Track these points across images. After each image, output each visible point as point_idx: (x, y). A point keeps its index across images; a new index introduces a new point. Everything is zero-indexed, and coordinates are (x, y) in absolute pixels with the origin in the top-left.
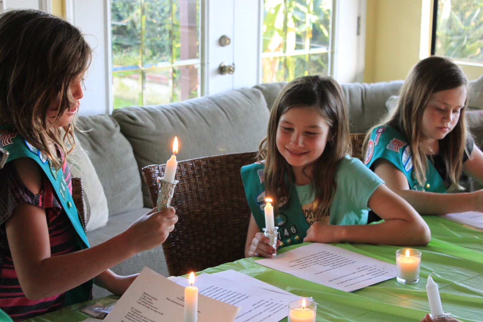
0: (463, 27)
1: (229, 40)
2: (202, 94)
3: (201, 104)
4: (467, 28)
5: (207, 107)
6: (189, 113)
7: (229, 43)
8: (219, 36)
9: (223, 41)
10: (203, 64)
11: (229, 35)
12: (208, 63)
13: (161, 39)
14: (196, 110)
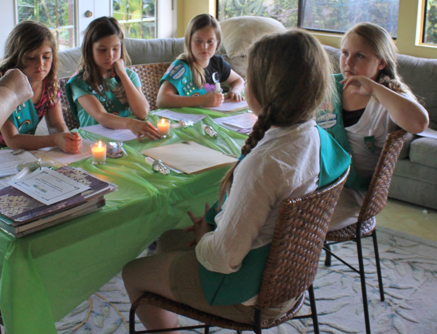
0: (241, 5)
1: (91, 13)
2: (76, 45)
3: (73, 51)
4: (243, 6)
5: (76, 53)
6: (66, 57)
7: (91, 15)
8: (85, 11)
9: (88, 14)
10: (75, 28)
11: (91, 10)
12: (79, 28)
13: (60, 16)
14: (69, 55)
